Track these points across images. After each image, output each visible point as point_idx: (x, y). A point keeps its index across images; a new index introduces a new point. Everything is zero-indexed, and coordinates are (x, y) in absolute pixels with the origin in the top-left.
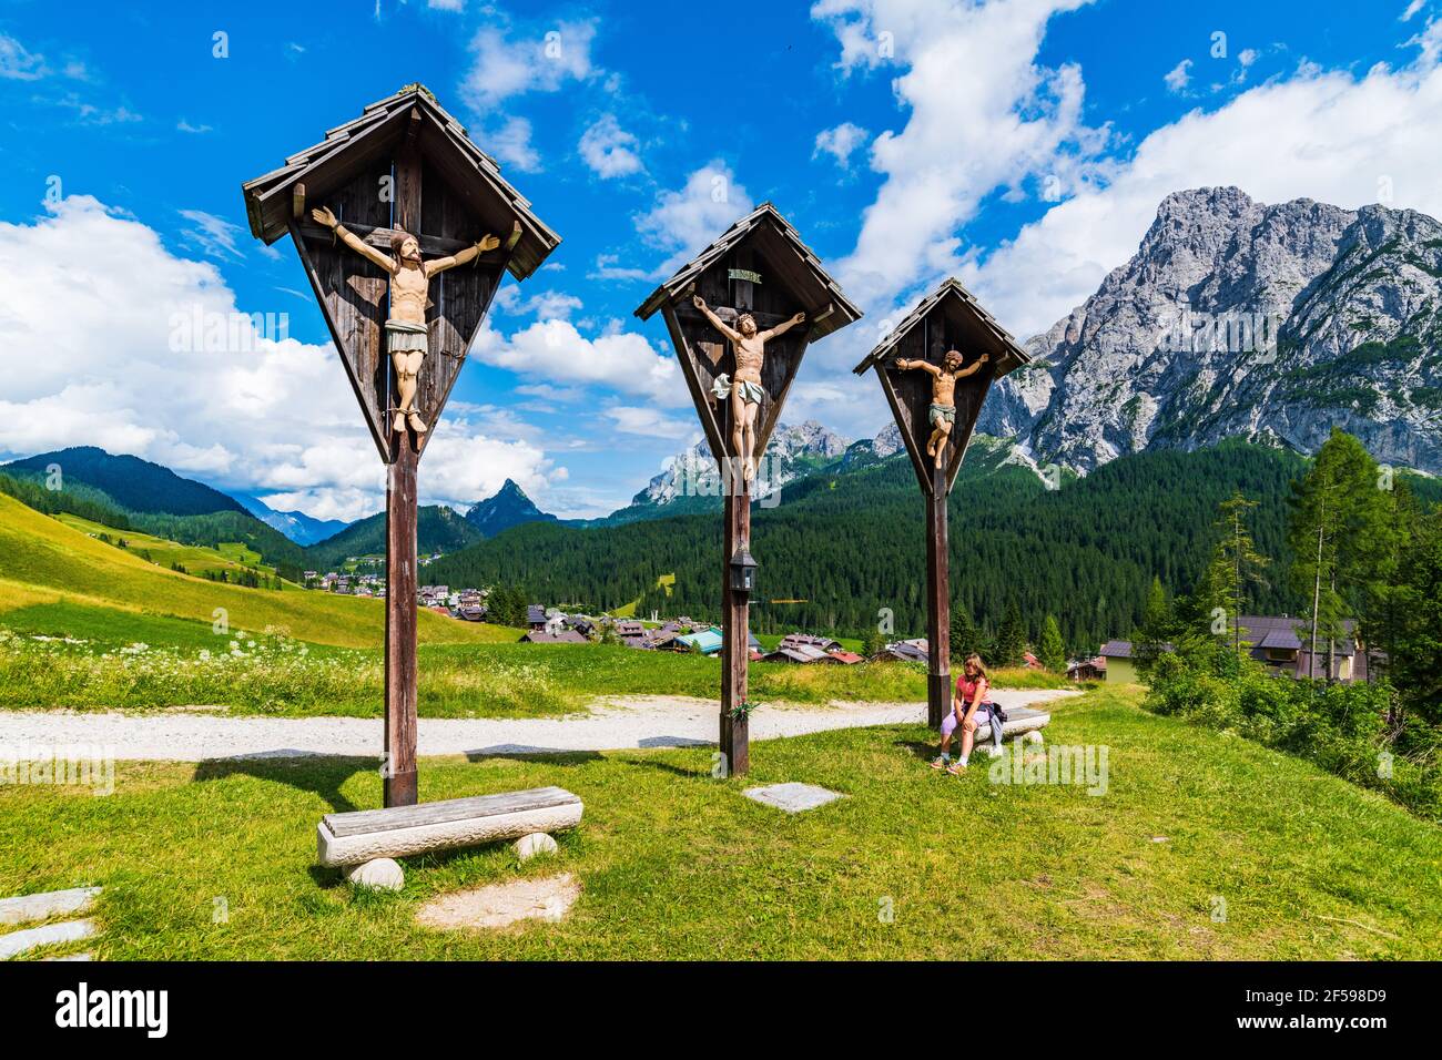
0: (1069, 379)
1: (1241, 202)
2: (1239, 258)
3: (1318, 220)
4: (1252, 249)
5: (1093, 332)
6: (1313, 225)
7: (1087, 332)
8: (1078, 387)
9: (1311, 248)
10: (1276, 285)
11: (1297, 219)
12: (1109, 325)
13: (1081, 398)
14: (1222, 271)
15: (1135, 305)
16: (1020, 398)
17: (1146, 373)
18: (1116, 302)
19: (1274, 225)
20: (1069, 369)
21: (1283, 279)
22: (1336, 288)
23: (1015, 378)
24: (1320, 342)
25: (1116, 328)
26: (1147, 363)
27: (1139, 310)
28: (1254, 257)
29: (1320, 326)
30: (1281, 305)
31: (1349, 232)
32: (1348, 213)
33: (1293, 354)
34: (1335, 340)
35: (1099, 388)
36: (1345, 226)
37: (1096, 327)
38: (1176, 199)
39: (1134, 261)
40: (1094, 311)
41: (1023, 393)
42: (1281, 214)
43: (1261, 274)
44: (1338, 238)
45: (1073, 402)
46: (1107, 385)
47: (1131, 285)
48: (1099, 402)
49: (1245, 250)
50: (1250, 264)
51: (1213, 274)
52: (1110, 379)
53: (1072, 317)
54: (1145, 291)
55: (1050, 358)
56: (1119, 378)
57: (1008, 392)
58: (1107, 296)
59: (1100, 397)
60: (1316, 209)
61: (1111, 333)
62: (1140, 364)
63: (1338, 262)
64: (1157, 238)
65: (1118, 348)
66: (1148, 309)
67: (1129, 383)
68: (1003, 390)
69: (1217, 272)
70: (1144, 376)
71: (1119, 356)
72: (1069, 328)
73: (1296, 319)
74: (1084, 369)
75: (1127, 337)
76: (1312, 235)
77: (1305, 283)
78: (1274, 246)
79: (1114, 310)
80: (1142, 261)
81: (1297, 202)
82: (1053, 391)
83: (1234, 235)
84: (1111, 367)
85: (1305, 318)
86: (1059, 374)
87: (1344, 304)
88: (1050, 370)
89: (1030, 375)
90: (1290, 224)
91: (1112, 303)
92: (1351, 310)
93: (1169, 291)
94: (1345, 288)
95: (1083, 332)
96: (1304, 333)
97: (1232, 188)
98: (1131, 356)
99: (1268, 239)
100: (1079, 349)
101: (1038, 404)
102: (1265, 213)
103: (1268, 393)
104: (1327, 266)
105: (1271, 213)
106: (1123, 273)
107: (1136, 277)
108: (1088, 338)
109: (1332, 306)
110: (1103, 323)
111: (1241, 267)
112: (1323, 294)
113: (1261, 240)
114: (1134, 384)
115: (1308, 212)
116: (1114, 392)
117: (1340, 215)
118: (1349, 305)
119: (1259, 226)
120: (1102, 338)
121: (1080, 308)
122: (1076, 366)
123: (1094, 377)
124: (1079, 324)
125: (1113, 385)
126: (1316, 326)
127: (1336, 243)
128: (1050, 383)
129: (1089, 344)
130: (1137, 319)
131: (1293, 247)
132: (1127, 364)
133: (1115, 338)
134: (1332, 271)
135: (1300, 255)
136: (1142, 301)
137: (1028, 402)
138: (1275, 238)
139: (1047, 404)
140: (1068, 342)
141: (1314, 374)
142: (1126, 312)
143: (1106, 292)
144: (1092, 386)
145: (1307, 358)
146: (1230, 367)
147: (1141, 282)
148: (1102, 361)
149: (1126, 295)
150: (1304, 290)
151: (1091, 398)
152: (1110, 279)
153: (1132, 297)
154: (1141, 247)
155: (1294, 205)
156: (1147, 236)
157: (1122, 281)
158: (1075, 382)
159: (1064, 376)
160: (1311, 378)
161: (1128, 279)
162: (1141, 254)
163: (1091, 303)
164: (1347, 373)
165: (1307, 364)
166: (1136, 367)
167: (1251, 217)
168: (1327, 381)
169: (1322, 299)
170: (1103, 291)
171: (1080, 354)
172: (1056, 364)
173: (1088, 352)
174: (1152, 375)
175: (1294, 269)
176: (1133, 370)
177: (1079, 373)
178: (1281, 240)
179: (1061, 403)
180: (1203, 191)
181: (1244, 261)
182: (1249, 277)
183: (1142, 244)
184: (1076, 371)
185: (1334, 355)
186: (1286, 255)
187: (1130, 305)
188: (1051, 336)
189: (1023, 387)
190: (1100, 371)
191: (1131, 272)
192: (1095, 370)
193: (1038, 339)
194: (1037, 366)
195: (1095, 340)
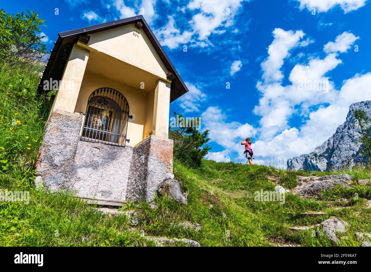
0: (332, 159)
5: (337, 144)
7: (335, 145)
8: (335, 162)
12: (341, 142)
13: (337, 165)
16: (317, 166)
17: (358, 156)
18: (342, 135)
20: (331, 156)
25: (344, 143)
26: (357, 153)
27: (350, 137)
35: (343, 162)
37: (337, 143)
38: (354, 105)
39: (345, 123)
40: (335, 138)
41: (317, 164)
45: (335, 167)
46: (345, 161)
47: (346, 130)
52: (346, 159)
53: (329, 140)
54: (351, 131)
55: (325, 153)
56: (349, 158)
57: (312, 164)
58: (339, 134)
59: (344, 165)
61: (343, 144)
62: (355, 154)
64: (351, 116)
65: (346, 149)
66: (353, 137)
67: (353, 160)
68: (310, 164)
71: (347, 152)
72: (328, 144)
74: (336, 156)
75: (349, 146)
79: (342, 137)
80: (348, 123)
82: (327, 163)
84: (345, 155)
86: (329, 158)
88: (325, 157)
89: (318, 159)
91: (341, 135)
93: (359, 131)
95: (333, 145)
98: (351, 151)
100: (333, 150)
101: (323, 168)
106: (342, 127)
107: (347, 127)
108: (335, 146)
110: (339, 142)
116: (348, 163)
120: (340, 146)
121: (331, 138)
122: (333, 155)
123: (340, 158)
124: (332, 142)
125: (347, 161)
128: (326, 161)
129: (336, 148)
130: (350, 140)
132: (351, 154)
133: (344, 146)
136: (351, 134)
137: (319, 167)
139: (326, 167)
140: (329, 148)
142: (346, 138)
143: (338, 132)
144: (340, 161)
147: (349, 129)
148: (342, 153)
149: (345, 133)
151: (341, 165)
152: (338, 128)
153: (347, 134)
154: (346, 119)
156: (348, 116)
157: (343, 129)
158: (334, 160)
159: (330, 159)
161: (344, 128)
162: (347, 121)
163: (334, 136)
170: (337, 132)
171: (334, 152)
172: (327, 155)
173: (336, 151)
174: (360, 157)
176: (353, 155)
177: (335, 157)
179: (331, 167)
180: (362, 102)
183: (347, 118)
184: (334, 157)
187: (347, 136)
188: (323, 147)
189: (317, 163)
190: (342, 157)
191: (345, 126)
192: (340, 156)
193: (319, 148)
194: (320, 156)
195: (338, 147)
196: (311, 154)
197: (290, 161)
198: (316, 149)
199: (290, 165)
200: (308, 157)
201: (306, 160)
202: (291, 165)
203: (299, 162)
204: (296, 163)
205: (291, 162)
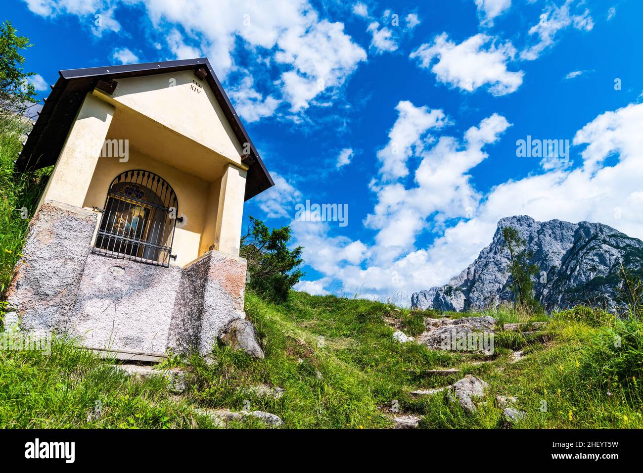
0: (471, 295)
1: (531, 221)
2: (534, 243)
3: (563, 227)
4: (539, 239)
5: (479, 274)
6: (561, 229)
7: (476, 275)
8: (475, 299)
9: (563, 238)
10: (552, 254)
11: (554, 227)
12: (485, 271)
13: (478, 303)
14: (529, 248)
15: (494, 263)
16: (451, 304)
17: (504, 292)
18: (487, 262)
19: (545, 229)
20: (471, 291)
21: (554, 251)
22: (577, 254)
23: (448, 295)
24: (576, 277)
25: (488, 272)
26: (504, 287)
27: (497, 265)
28: (540, 242)
29: (575, 270)
30: (557, 262)
31: (577, 232)
32: (574, 224)
33: (566, 282)
34: (583, 276)
35: (485, 299)
36: (575, 230)
37: (480, 272)
38: (504, 220)
39: (491, 245)
40: (477, 266)
41: (452, 301)
42: (548, 226)
43: (545, 249)
44: (573, 234)
45: (474, 305)
46: (489, 297)
47: (491, 255)
48: (486, 305)
49: (536, 239)
50: (539, 245)
51: (525, 249)
52: (489, 294)
53: (469, 268)
54: (498, 257)
55: (462, 286)
56: (493, 294)
57: (445, 301)
58: (482, 259)
59: (486, 303)
60: (561, 223)
61: (486, 275)
62: (501, 288)
63: (575, 243)
64: (499, 236)
65: (491, 281)
66: (501, 264)
67: (498, 296)
68: (443, 301)
69: (527, 248)
70: (504, 293)
71: (491, 285)
72: (468, 273)
73: (564, 267)
74: (477, 291)
75: (494, 276)
76: (562, 233)
77: (564, 252)
78: (548, 238)
79: (486, 265)
80: (494, 245)
81: (553, 221)
82: (465, 300)
83: (530, 234)
84: (489, 289)
85: (568, 267)
86: (467, 293)
87: (582, 261)
88: (463, 291)
89: (454, 294)
90: (552, 229)
91: (485, 262)
92: (586, 263)
93: (508, 257)
94: (581, 254)
95: (474, 275)
96: (569, 273)
97: (526, 216)
98: (497, 284)
99: (545, 235)
100: (473, 282)
101: (459, 306)
102: (541, 225)
103: (559, 299)
104: (572, 245)
105: (543, 225)
106: (487, 250)
107: (493, 251)
108: (477, 277)
109: (578, 262)
110: (482, 271)
111: (536, 247)
112: (573, 257)
113: (542, 236)
114: (500, 296)
115: (558, 225)
116: (492, 301)
117: (571, 225)
118: (584, 261)
119: (540, 230)
120: (483, 277)
121: (472, 265)
122: (473, 289)
123: (482, 294)
124: (472, 271)
125: (491, 297)
126: (573, 270)
127: (573, 236)
128: (463, 297)
129: (478, 280)
130: (496, 269)
131: (555, 238)
132: (496, 288)
133: (488, 277)
134: (574, 247)
135: (559, 241)
136: (498, 261)
137: (454, 305)
138: (547, 235)
139: (463, 306)
140: (469, 279)
141: (577, 290)
142: (491, 266)
143: (482, 258)
144: (482, 298)
145: (572, 283)
146: (541, 288)
147: (495, 253)
148: (484, 286)
149: (490, 259)
150: (565, 255)
151: (482, 303)
152: (482, 252)
153: (493, 260)
154: (493, 239)
155: (552, 222)
156: (495, 235)
157: (488, 253)
158: (474, 296)
159: (469, 294)
160: (577, 292)
161: (490, 252)
162: (494, 242)
163: (476, 262)
164: (592, 290)
165: (573, 286)
166: (500, 289)
167: (535, 227)
168: (584, 293)
169: (573, 259)
170: (480, 257)
171: (474, 284)
172: (465, 288)
173: (478, 283)
174: (507, 292)
175: (558, 247)
176: (499, 290)
177: (475, 292)
178: (550, 236)
179: (469, 306)
180: (514, 217)
181: (537, 244)
182: (540, 250)
183: (494, 238)
184: (474, 291)
185: (584, 282)
186: (553, 241)
187: (493, 263)
188: (461, 277)
189: (452, 299)
190: (484, 291)
191: (491, 249)
192: (482, 291)
193: (455, 278)
194: (457, 290)
195: (480, 278)
196: (444, 286)
197: (415, 296)
198: (452, 279)
199: (415, 301)
200: (441, 291)
201: (438, 295)
202: (417, 302)
203: (427, 298)
204: (424, 299)
205: (417, 297)
